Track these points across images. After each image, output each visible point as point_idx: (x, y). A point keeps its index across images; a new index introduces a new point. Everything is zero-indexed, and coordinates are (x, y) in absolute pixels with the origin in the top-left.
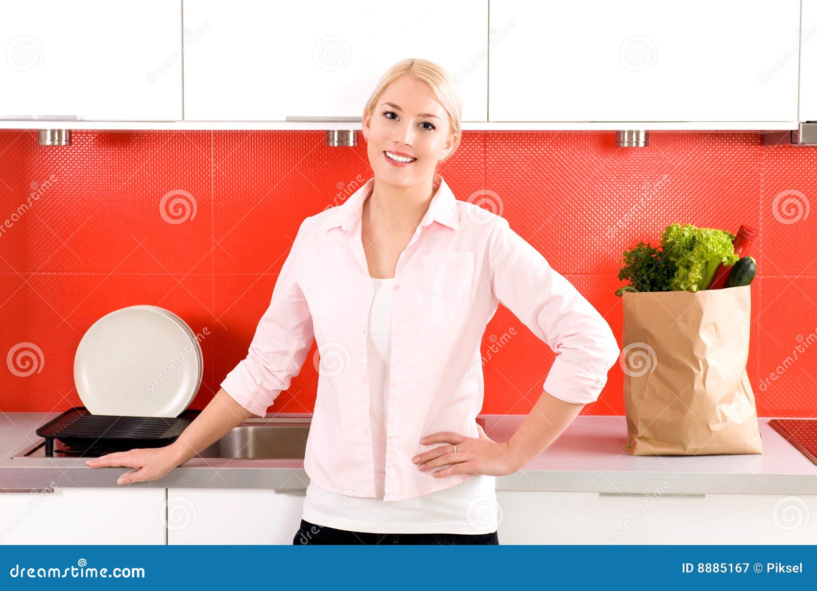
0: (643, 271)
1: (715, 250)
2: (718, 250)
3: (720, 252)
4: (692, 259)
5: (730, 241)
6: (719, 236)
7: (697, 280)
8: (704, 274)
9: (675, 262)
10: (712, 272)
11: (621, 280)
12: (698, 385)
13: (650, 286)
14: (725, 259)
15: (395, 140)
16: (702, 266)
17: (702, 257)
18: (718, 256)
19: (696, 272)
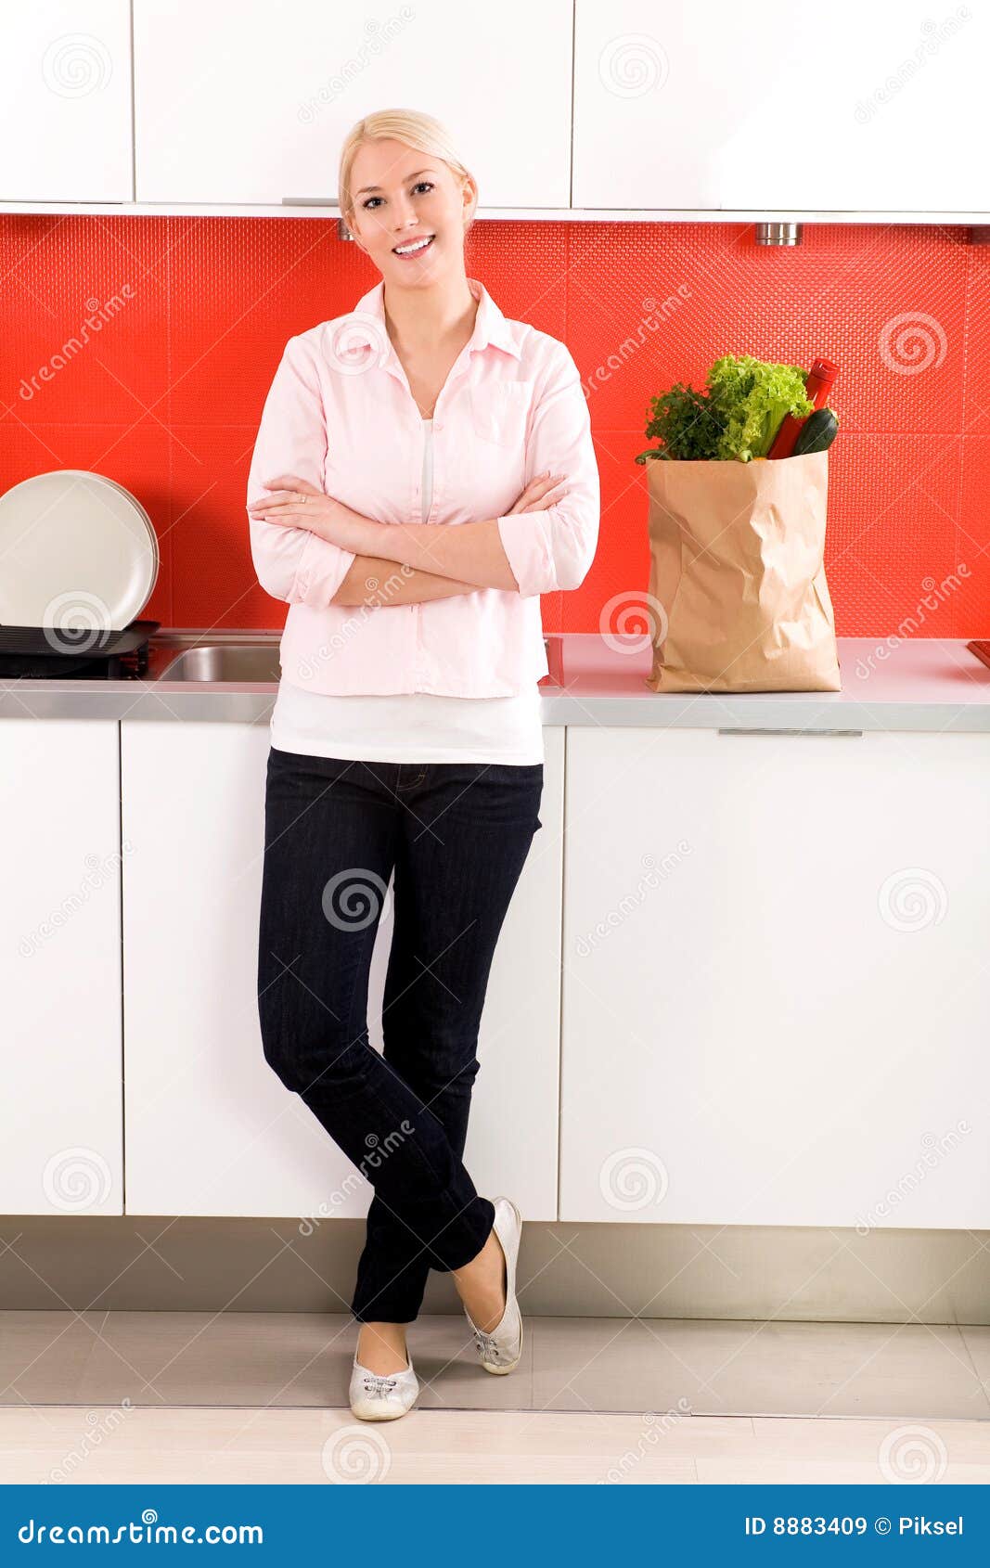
0: (680, 426)
1: (779, 395)
2: (784, 394)
3: (787, 398)
4: (746, 408)
5: (800, 382)
6: (784, 374)
7: (754, 439)
8: (765, 430)
9: (725, 413)
10: (776, 426)
11: (650, 438)
12: (747, 595)
13: (688, 448)
14: (793, 408)
15: (394, 228)
16: (761, 418)
17: (761, 406)
18: (784, 403)
19: (752, 427)
